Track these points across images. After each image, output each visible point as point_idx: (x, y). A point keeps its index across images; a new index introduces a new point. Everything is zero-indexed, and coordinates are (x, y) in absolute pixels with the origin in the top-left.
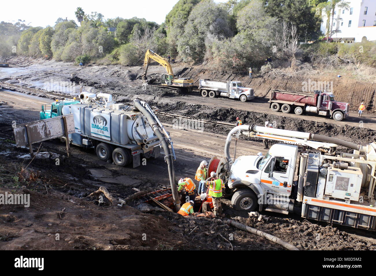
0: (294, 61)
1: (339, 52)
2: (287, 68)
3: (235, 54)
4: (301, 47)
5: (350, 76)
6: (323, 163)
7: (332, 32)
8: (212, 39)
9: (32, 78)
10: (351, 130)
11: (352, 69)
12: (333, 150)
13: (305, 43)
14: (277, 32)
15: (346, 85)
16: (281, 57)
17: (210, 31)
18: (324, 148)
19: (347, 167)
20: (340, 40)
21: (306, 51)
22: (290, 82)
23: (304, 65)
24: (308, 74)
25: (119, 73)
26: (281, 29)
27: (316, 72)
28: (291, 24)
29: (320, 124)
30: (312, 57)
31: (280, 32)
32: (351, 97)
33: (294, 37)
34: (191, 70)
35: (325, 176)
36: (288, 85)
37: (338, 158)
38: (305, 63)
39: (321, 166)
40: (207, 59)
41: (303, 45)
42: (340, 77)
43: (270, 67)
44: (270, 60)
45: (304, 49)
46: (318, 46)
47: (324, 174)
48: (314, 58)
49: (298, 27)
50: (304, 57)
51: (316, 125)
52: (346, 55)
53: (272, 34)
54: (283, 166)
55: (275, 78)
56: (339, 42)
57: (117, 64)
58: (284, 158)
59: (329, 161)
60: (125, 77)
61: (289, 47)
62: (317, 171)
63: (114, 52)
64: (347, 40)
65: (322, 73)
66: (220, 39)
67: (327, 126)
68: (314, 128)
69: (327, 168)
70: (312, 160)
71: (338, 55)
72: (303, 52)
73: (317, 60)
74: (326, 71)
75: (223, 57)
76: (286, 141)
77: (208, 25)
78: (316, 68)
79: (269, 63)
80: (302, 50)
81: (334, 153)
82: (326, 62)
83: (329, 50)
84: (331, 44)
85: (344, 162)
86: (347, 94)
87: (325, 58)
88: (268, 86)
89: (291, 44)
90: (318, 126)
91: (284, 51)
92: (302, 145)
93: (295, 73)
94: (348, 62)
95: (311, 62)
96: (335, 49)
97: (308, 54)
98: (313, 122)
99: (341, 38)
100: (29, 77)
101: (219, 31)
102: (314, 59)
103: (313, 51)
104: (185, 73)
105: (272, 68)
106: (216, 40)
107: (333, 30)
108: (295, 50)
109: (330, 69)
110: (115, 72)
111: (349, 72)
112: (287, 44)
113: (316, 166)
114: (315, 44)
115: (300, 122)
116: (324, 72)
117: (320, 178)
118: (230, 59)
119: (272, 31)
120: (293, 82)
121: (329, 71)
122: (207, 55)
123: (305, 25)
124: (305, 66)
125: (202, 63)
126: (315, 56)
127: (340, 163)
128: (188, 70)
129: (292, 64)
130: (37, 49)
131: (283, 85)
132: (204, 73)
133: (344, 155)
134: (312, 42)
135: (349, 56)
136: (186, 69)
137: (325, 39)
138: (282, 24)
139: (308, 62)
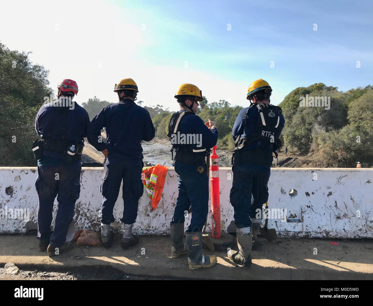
3: (342, 147)
8: (319, 130)
9: (148, 155)
17: (318, 122)
25: (224, 157)
34: (294, 160)
40: (313, 151)
57: (225, 149)
60: (228, 161)
63: (225, 138)
66: (327, 131)
75: (328, 149)
77: (316, 116)
100: (146, 154)
101: (328, 122)
104: (288, 163)
106: (323, 131)
110: (221, 156)
118: (336, 152)
122: (313, 146)
125: (307, 154)
128: (291, 160)
130: (163, 131)
132: (308, 164)
136: (289, 159)
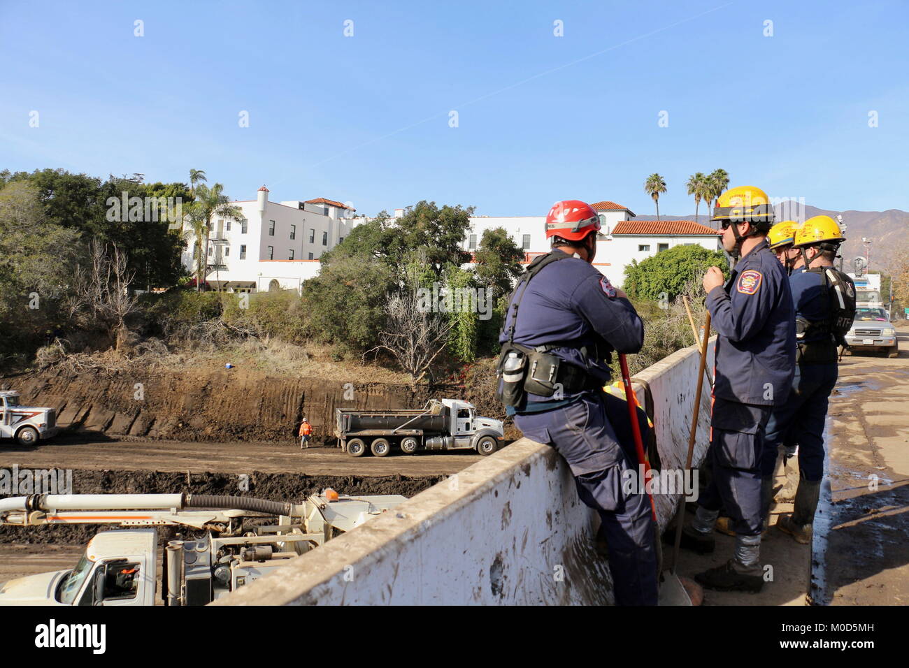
0: (123, 335)
1: (225, 312)
2: (107, 352)
4: (140, 301)
5: (252, 365)
6: (219, 557)
7: (209, 268)
10: (266, 482)
11: (255, 349)
12: (236, 524)
13: (148, 292)
14: (79, 265)
15: (246, 384)
16: (90, 326)
18: (217, 523)
19: (271, 555)
20: (225, 286)
21: (150, 310)
22: (116, 385)
23: (146, 343)
24: (158, 365)
26: (89, 257)
27: (177, 358)
28: (113, 247)
29: (198, 476)
30: (165, 324)
31: (87, 264)
32: (257, 412)
33: (121, 278)
35: (228, 584)
36: (110, 393)
37: (250, 538)
38: (150, 339)
39: (216, 564)
41: (142, 298)
42: (231, 367)
43: (62, 351)
44: (60, 333)
45: (146, 306)
46: (180, 300)
47: (224, 579)
48: (171, 327)
49: (129, 255)
50: (147, 323)
51: (189, 481)
52: (240, 320)
53: (64, 271)
54: (124, 582)
55: (76, 377)
56: (222, 292)
58: (126, 560)
59: (231, 549)
61: (110, 301)
62: (209, 575)
64: (240, 287)
65: (192, 361)
67: (214, 479)
68: (185, 488)
69: (229, 565)
70: (194, 556)
71: (223, 319)
72: (144, 313)
73: (178, 331)
74: (199, 356)
76: (127, 521)
78: (176, 349)
79: (57, 340)
80: (142, 308)
81: (239, 530)
82: (197, 336)
83: (203, 308)
84: (207, 294)
85: (264, 544)
86: (251, 405)
87: (196, 327)
88: (58, 399)
89: (114, 293)
90: (193, 483)
91: (97, 311)
92: (167, 523)
93: (125, 363)
94: (246, 335)
95: (164, 335)
96: (217, 305)
97: (155, 319)
98: (181, 474)
99: (228, 282)
102: (171, 330)
103: (166, 310)
105: (66, 353)
107: (209, 263)
108: (124, 307)
109: (208, 351)
111: (250, 355)
112: (104, 294)
113: (204, 566)
114: (171, 295)
115: (149, 479)
116: (195, 358)
117: (216, 592)
119: (66, 261)
120: (124, 386)
121: (206, 355)
123: (147, 250)
124: (150, 345)
126: (172, 321)
127: (256, 548)
129: (118, 340)
131: (98, 393)
133: (260, 532)
134: (162, 290)
135: (247, 321)
137: (193, 283)
138: (91, 246)
139: (156, 336)
